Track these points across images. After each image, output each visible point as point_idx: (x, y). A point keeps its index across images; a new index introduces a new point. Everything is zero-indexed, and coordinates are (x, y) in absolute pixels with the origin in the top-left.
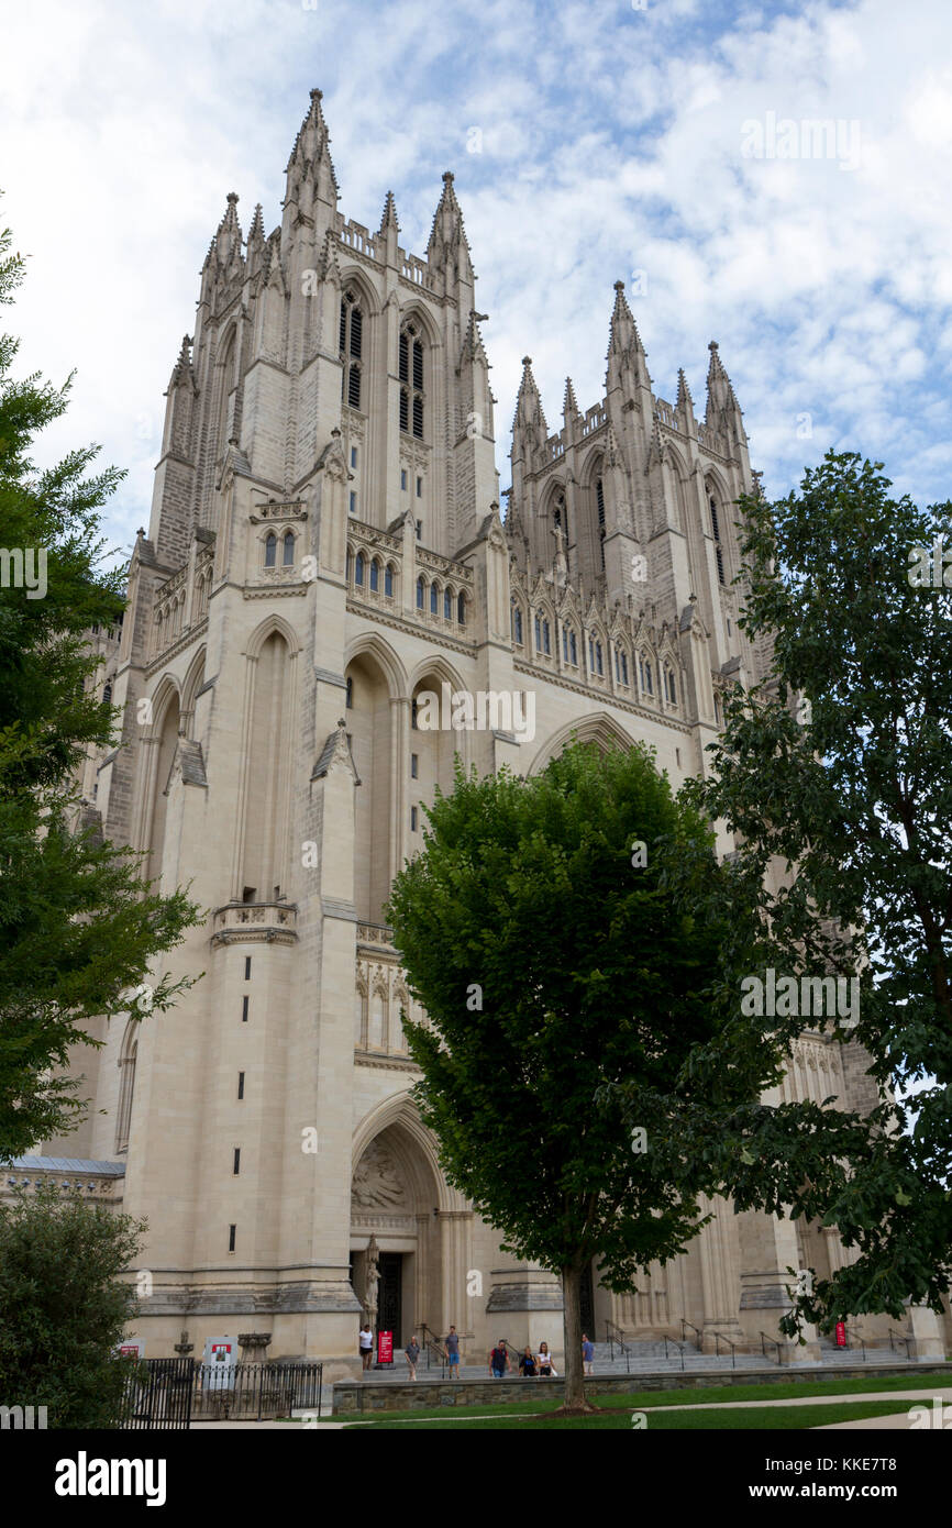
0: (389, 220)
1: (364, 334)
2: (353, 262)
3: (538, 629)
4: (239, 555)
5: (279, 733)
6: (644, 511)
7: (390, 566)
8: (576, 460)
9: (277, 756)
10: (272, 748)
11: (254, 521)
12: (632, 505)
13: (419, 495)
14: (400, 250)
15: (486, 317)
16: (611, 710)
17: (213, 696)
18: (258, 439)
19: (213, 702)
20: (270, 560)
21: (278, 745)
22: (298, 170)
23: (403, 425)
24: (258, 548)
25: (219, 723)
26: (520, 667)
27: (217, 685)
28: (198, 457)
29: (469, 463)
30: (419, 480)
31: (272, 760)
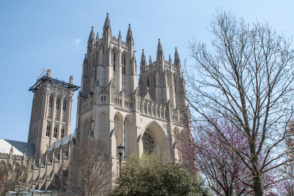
0: (120, 36)
1: (116, 57)
2: (114, 45)
3: (144, 107)
4: (97, 100)
5: (104, 129)
6: (162, 82)
7: (120, 100)
8: (151, 71)
9: (104, 132)
10: (103, 131)
11: (99, 94)
12: (160, 81)
13: (125, 85)
14: (122, 41)
15: (136, 52)
16: (155, 120)
17: (94, 123)
18: (100, 80)
19: (94, 124)
20: (102, 100)
21: (104, 130)
22: (105, 29)
23: (122, 73)
24: (100, 98)
25: (95, 128)
26: (141, 115)
27: (95, 121)
28: (88, 77)
29: (133, 80)
30: (125, 82)
31: (103, 133)
